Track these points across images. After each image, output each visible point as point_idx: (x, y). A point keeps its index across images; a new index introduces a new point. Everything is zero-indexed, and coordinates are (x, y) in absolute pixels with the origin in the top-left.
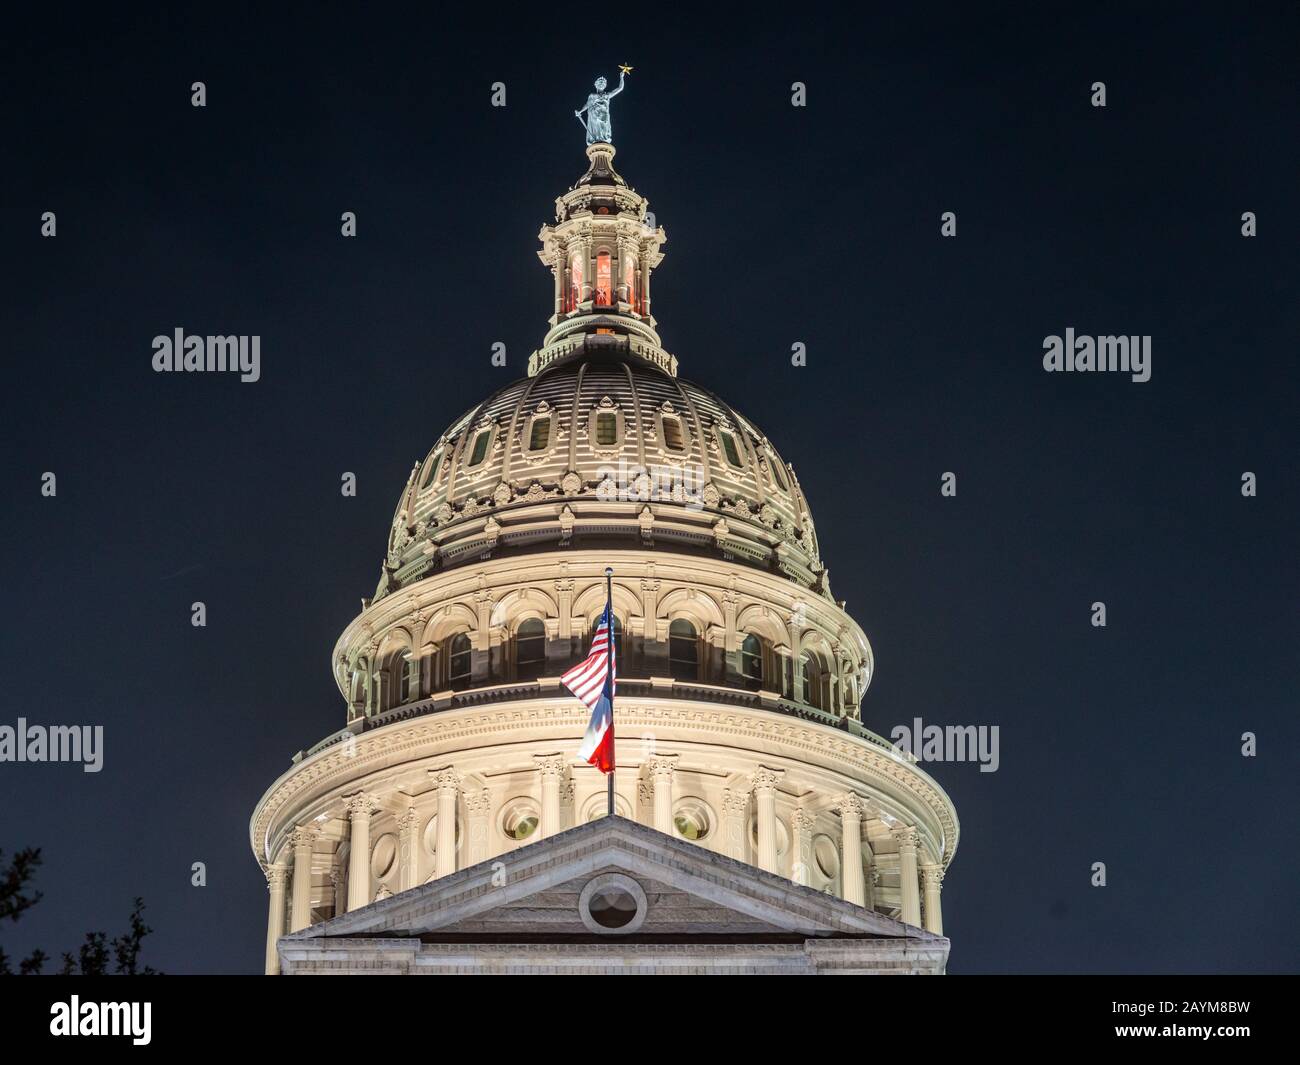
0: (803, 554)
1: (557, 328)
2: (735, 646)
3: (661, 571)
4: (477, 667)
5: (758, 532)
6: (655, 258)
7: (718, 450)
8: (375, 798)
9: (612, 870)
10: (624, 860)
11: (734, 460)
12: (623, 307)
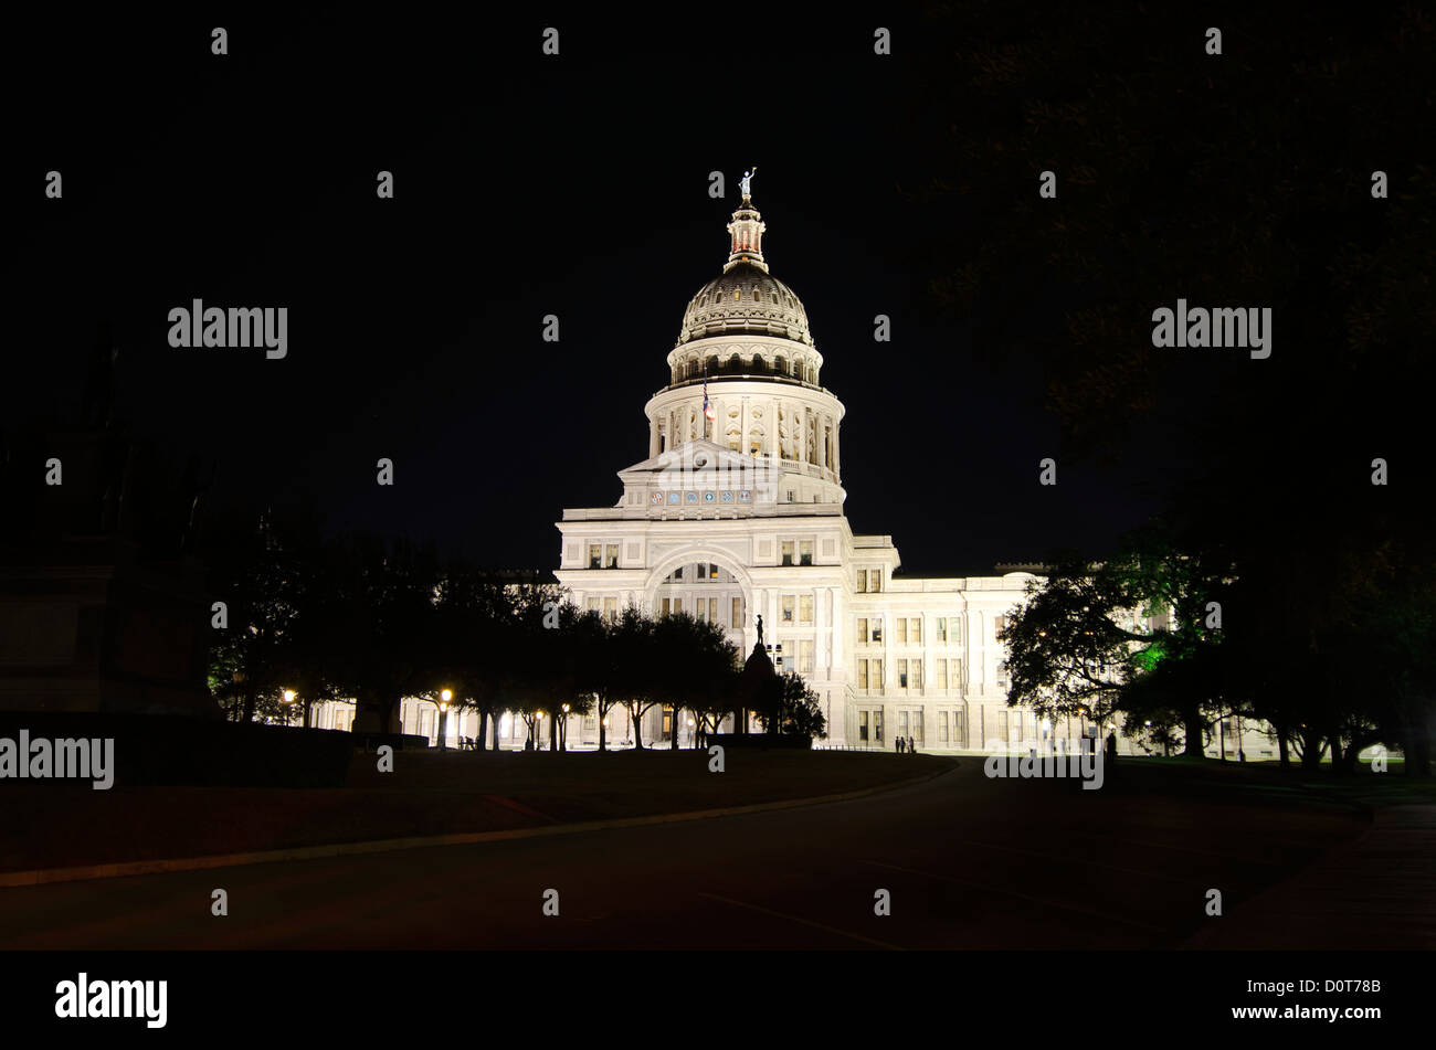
1: (731, 257)
2: (773, 360)
3: (751, 340)
4: (699, 371)
5: (782, 325)
6: (762, 231)
11: (777, 302)
12: (752, 249)
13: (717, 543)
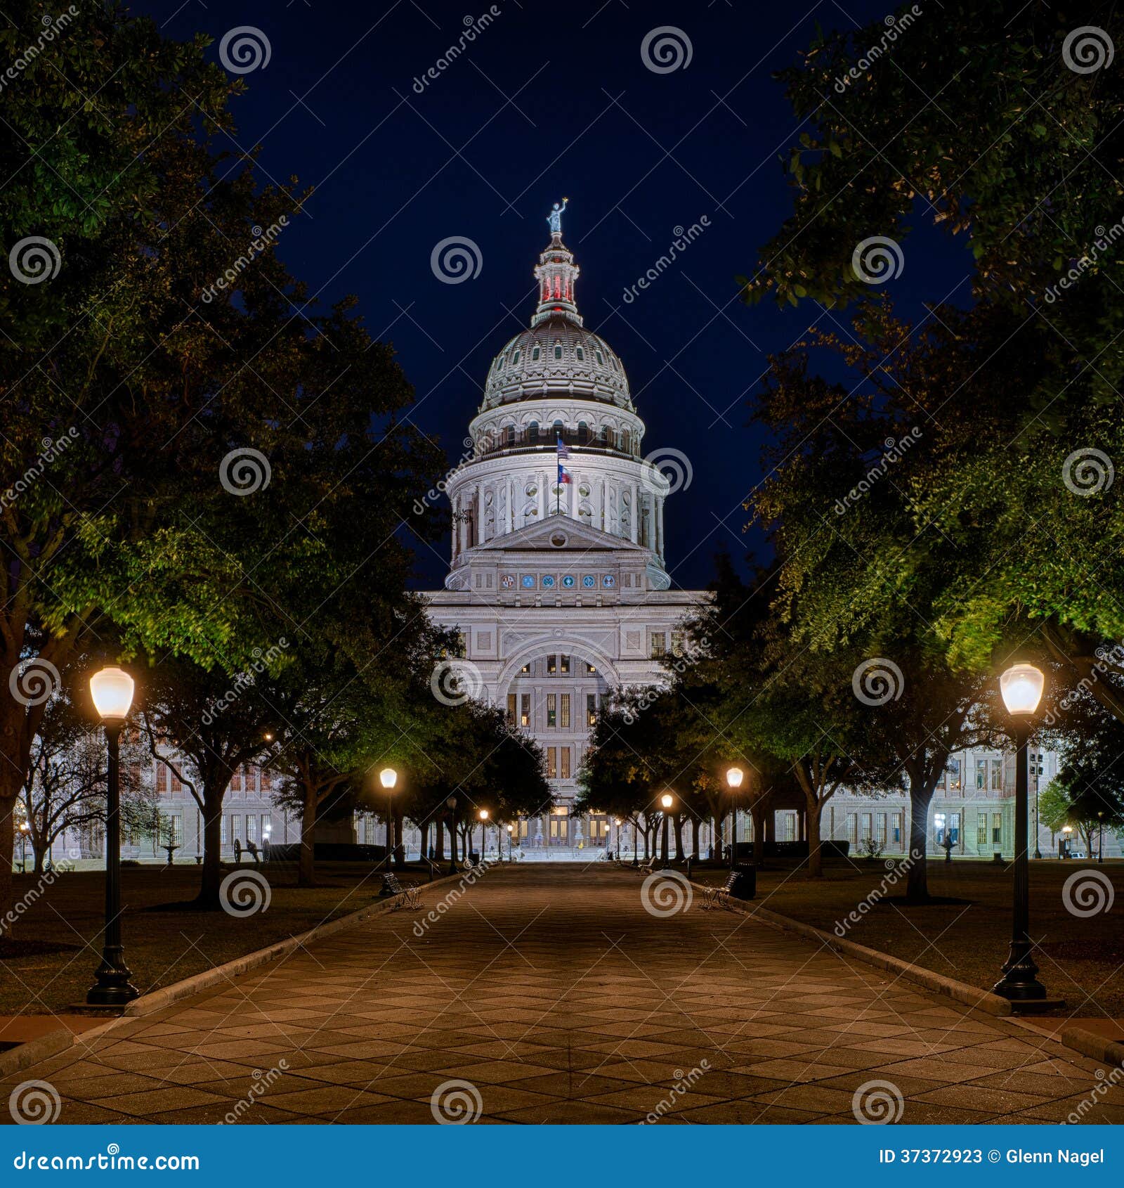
0: (624, 393)
1: (541, 307)
2: (600, 430)
3: (575, 406)
4: (517, 439)
5: (607, 389)
6: (576, 276)
7: (595, 359)
8: (486, 483)
9: (558, 529)
10: (562, 527)
11: (601, 363)
12: (564, 299)
13: (579, 634)
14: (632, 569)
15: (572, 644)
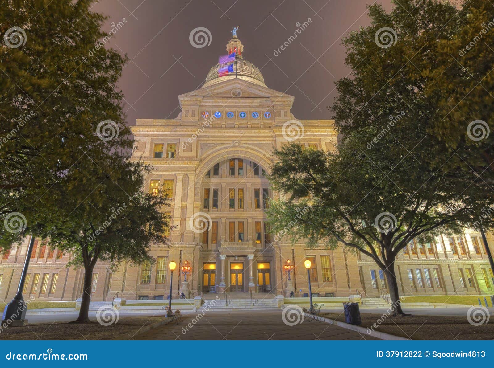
5: (258, 77)
7: (252, 67)
9: (236, 88)
10: (239, 86)
11: (254, 69)
13: (252, 144)
14: (282, 108)
15: (245, 150)
